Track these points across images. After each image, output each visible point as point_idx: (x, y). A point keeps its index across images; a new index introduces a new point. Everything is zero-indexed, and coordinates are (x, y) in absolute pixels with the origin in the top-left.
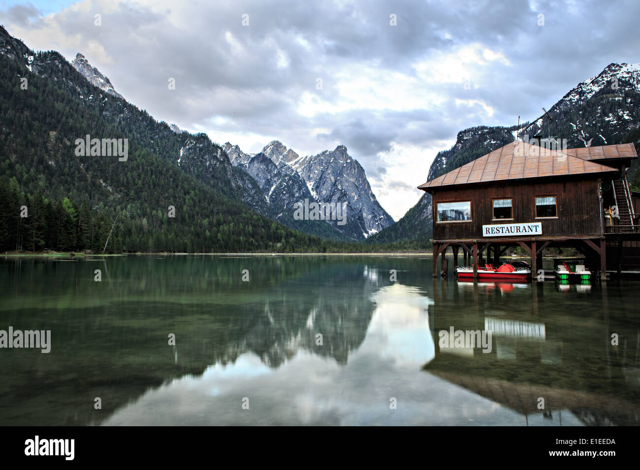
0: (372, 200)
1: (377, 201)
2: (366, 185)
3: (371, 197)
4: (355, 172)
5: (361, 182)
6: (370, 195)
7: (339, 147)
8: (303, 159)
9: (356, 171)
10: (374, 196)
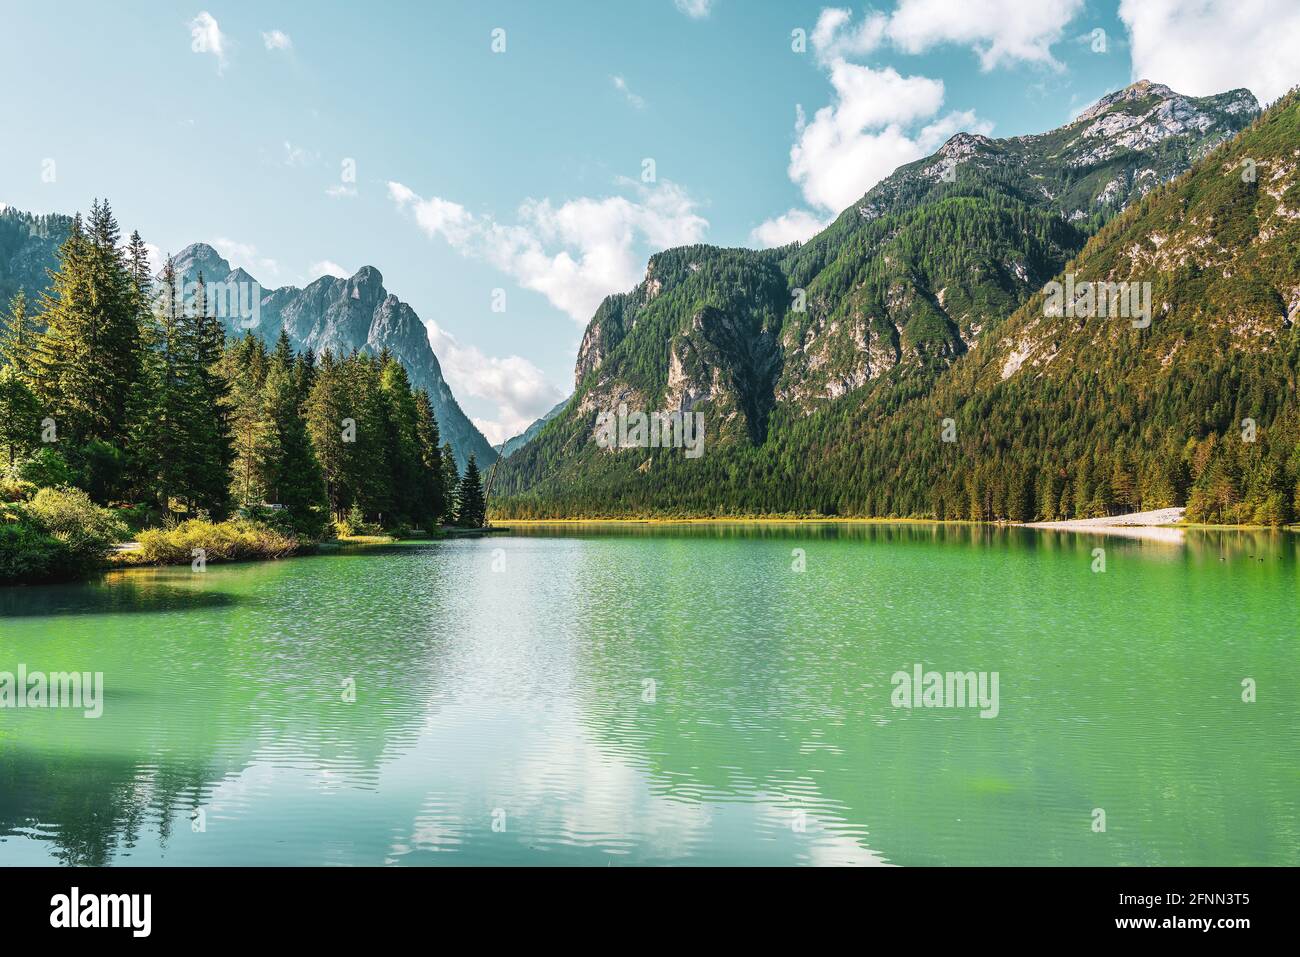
0: (444, 397)
1: (453, 400)
2: (432, 364)
3: (441, 392)
4: (405, 332)
5: (418, 356)
6: (439, 386)
7: (364, 271)
8: (270, 297)
9: (407, 330)
10: (446, 389)
